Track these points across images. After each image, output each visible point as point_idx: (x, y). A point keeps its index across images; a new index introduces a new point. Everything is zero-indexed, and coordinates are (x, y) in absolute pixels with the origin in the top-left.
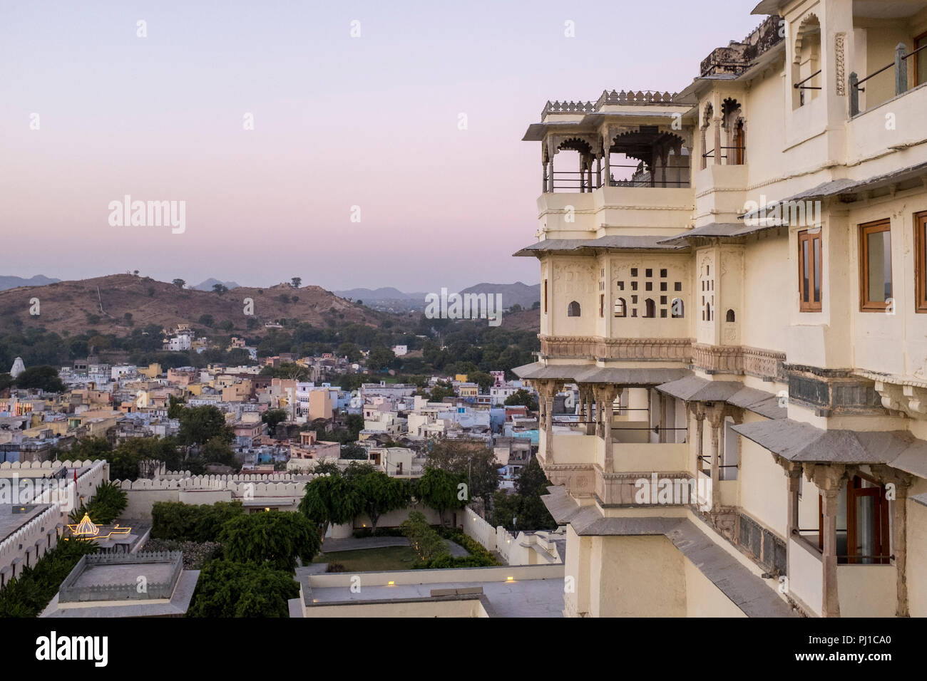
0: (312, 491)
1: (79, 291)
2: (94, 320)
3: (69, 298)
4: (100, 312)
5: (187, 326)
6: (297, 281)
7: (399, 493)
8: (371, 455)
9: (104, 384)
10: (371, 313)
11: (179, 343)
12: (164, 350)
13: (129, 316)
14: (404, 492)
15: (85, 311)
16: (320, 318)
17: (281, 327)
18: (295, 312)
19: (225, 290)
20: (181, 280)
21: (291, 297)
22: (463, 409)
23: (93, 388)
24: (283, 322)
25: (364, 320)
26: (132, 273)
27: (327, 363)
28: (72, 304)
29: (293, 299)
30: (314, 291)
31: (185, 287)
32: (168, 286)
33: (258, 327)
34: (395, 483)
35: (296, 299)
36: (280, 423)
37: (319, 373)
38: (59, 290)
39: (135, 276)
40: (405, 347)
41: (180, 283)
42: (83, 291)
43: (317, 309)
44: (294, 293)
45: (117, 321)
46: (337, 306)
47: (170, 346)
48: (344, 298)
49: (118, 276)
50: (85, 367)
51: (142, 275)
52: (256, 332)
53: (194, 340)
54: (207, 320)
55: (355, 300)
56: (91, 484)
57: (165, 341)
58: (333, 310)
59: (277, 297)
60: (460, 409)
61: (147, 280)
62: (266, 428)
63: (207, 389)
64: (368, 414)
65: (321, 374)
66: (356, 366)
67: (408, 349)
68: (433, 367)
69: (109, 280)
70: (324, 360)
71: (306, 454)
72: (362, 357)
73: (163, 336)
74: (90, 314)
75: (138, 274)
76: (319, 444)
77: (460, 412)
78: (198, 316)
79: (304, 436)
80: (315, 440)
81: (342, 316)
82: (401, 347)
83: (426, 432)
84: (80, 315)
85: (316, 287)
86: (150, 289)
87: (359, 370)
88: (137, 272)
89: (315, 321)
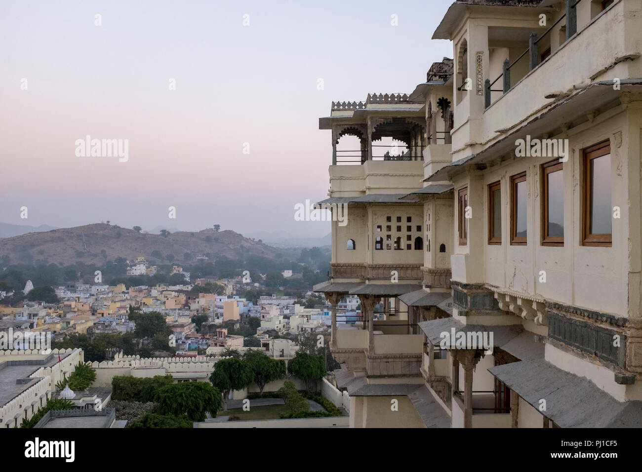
0: (218, 368)
1: (70, 235)
2: (80, 254)
3: (63, 240)
4: (84, 249)
5: (143, 258)
6: (217, 227)
7: (278, 370)
8: (263, 344)
9: (87, 298)
10: (267, 248)
11: (140, 270)
12: (128, 274)
13: (103, 252)
14: (281, 369)
15: (74, 249)
16: (233, 252)
17: (207, 258)
18: (216, 248)
19: (169, 233)
20: (139, 227)
21: (213, 238)
22: (328, 313)
23: (79, 300)
24: (208, 255)
25: (263, 253)
26: (105, 223)
28: (65, 244)
29: (215, 239)
30: (229, 233)
31: (141, 232)
32: (129, 231)
33: (191, 258)
34: (275, 363)
35: (216, 239)
36: (204, 323)
37: (232, 289)
38: (57, 234)
39: (108, 224)
40: (291, 271)
41: (138, 229)
42: (72, 235)
43: (231, 246)
44: (215, 235)
45: (95, 255)
46: (245, 244)
47: (132, 272)
48: (250, 239)
49: (96, 224)
50: (74, 287)
51: (112, 224)
52: (190, 262)
53: (147, 268)
54: (156, 254)
55: (257, 240)
56: (71, 364)
57: (128, 268)
58: (242, 247)
59: (203, 238)
60: (325, 313)
61: (115, 227)
62: (194, 327)
63: (156, 301)
64: (263, 317)
65: (234, 290)
66: (257, 285)
67: (293, 272)
68: (309, 284)
69: (89, 227)
70: (235, 280)
71: (220, 344)
72: (261, 278)
73: (127, 265)
74: (77, 251)
75: (109, 223)
76: (229, 337)
77: (325, 315)
78: (151, 251)
79: (219, 332)
80: (226, 334)
81: (248, 251)
82: (287, 271)
83: (302, 328)
84: (71, 252)
85: (230, 231)
86: (118, 233)
87: (259, 287)
88: (108, 222)
89: (230, 255)
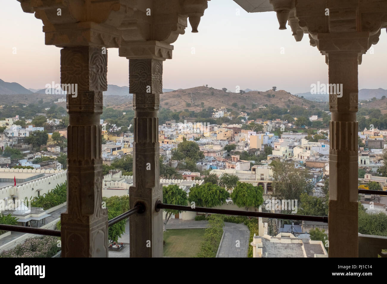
1: (184, 93)
2: (189, 105)
3: (180, 96)
4: (192, 102)
5: (224, 107)
6: (274, 88)
10: (306, 101)
11: (219, 114)
12: (212, 117)
13: (203, 103)
15: (186, 102)
16: (283, 104)
17: (265, 108)
18: (273, 101)
19: (244, 92)
20: (226, 88)
21: (272, 95)
24: (266, 106)
25: (303, 104)
26: (205, 86)
27: (277, 123)
28: (181, 99)
29: (272, 96)
30: (282, 92)
31: (227, 91)
32: (220, 91)
33: (256, 107)
35: (274, 96)
37: (272, 127)
38: (176, 93)
39: (206, 87)
40: (317, 116)
41: (225, 89)
42: (185, 93)
43: (283, 100)
44: (273, 93)
45: (198, 106)
46: (291, 99)
47: (215, 116)
48: (295, 95)
49: (200, 87)
50: (170, 124)
51: (209, 86)
52: (254, 110)
53: (226, 113)
54: (235, 105)
55: (300, 96)
57: (213, 113)
58: (289, 101)
59: (266, 95)
60: (323, 146)
61: (211, 88)
63: (214, 134)
65: (273, 128)
66: (290, 125)
68: (326, 125)
69: (196, 89)
70: (276, 122)
71: (232, 166)
72: (294, 120)
73: (214, 112)
74: (187, 103)
75: (208, 86)
76: (241, 161)
78: (231, 103)
80: (239, 160)
81: (293, 103)
82: (314, 116)
83: (301, 156)
84: (184, 103)
85: (283, 91)
86: (211, 92)
88: (207, 85)
89: (281, 105)
